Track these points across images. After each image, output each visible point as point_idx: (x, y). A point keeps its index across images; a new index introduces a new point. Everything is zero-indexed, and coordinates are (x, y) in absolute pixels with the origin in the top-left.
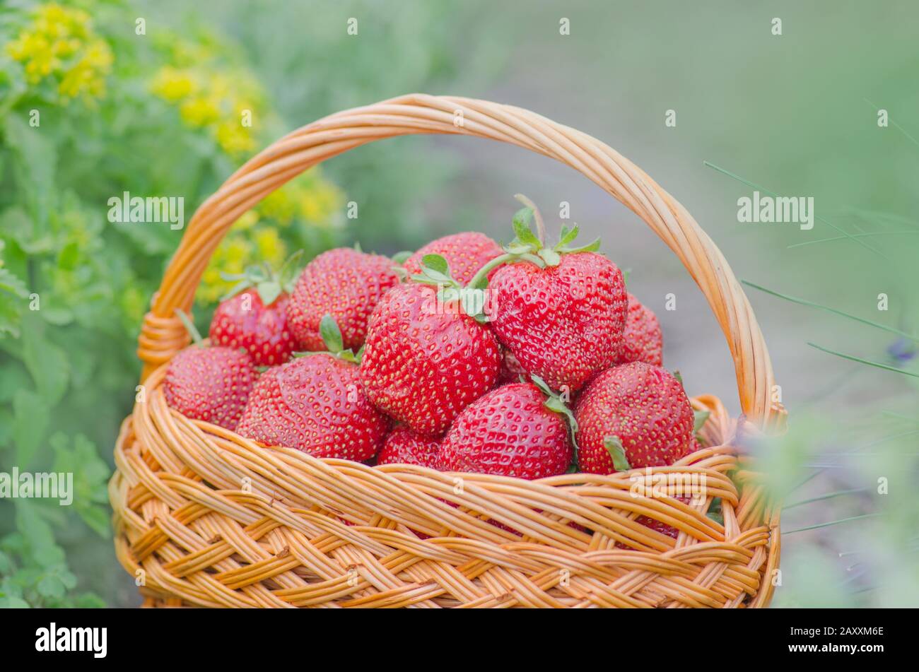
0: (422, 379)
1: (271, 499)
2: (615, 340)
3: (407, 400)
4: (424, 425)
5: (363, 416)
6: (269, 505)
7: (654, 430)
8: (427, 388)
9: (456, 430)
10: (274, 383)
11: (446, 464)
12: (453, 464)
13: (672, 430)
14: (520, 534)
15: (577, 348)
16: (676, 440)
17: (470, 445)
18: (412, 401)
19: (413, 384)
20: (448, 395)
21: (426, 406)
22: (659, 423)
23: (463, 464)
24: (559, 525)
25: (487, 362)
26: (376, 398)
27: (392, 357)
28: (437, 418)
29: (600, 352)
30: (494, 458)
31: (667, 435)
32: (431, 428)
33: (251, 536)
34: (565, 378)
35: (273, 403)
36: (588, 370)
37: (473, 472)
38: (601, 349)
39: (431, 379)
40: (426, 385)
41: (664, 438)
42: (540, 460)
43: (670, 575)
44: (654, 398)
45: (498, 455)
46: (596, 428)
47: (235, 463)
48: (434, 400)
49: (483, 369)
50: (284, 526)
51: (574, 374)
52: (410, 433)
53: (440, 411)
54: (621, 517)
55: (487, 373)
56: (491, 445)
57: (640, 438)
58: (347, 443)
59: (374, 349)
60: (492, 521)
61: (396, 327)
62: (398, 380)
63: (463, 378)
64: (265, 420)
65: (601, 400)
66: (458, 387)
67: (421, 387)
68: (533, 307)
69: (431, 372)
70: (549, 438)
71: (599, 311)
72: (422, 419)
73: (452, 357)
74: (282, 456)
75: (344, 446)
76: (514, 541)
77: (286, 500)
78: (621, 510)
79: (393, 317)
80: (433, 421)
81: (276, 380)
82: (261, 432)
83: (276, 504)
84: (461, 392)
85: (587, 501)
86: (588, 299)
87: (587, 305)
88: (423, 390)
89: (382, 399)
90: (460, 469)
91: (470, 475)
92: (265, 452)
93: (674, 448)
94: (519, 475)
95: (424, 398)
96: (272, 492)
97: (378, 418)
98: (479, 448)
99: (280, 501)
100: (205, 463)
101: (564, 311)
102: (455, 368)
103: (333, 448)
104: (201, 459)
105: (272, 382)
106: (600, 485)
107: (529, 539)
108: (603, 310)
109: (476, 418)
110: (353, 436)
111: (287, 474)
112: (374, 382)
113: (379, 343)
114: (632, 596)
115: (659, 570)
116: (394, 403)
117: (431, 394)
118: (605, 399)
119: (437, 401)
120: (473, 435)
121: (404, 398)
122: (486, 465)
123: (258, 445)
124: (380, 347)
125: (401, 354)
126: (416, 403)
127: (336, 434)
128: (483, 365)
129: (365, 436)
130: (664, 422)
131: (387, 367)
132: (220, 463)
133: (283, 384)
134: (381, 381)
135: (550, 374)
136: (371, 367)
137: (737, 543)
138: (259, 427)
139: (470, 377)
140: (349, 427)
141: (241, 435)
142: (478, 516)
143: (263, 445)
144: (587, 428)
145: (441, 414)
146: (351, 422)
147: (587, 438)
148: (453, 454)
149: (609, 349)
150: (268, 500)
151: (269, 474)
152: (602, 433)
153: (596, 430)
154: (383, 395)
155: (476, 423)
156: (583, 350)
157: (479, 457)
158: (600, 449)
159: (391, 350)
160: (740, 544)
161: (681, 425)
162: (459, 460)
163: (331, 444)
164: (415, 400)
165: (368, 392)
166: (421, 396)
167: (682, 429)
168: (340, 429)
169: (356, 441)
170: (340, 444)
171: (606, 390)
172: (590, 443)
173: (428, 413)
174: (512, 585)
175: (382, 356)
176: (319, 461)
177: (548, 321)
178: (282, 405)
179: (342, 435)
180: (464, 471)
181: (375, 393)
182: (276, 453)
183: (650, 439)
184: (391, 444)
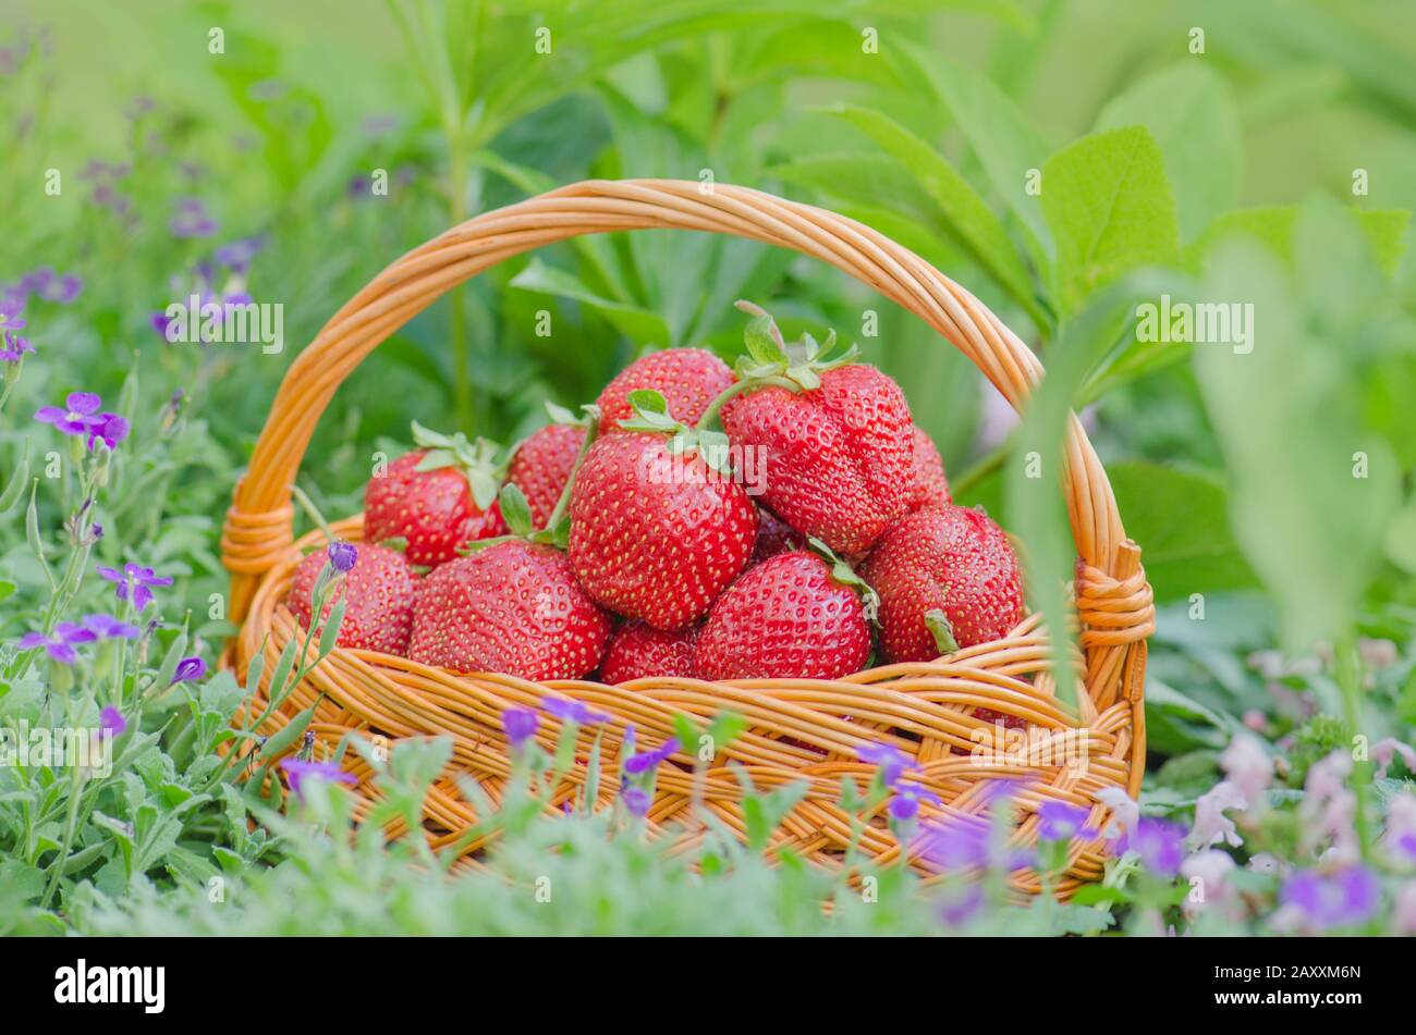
0: (662, 559)
1: (475, 743)
2: (910, 477)
3: (643, 589)
4: (668, 620)
5: (582, 618)
6: (473, 751)
7: (985, 595)
8: (670, 571)
9: (719, 623)
10: (456, 587)
11: (713, 671)
12: (723, 669)
13: (1005, 591)
14: (826, 752)
15: (864, 493)
16: (1010, 602)
17: (743, 643)
18: (650, 590)
19: (651, 567)
20: (698, 577)
21: (670, 594)
22: (988, 584)
23: (737, 667)
24: (877, 733)
25: (743, 526)
26: (599, 590)
27: (618, 535)
28: (686, 609)
29: (895, 496)
30: (780, 655)
31: (999, 599)
32: (678, 622)
33: (448, 795)
34: (853, 535)
35: (459, 615)
36: (881, 522)
37: (753, 677)
38: (895, 491)
39: (674, 559)
40: (668, 567)
41: (996, 603)
42: (838, 651)
43: (1023, 781)
44: (978, 551)
45: (784, 651)
46: (909, 600)
47: (420, 700)
48: (680, 586)
49: (739, 537)
50: (495, 776)
51: (864, 527)
52: (648, 632)
53: (687, 598)
54: (955, 713)
55: (744, 540)
56: (773, 639)
57: (969, 607)
58: (567, 655)
59: (589, 526)
60: (785, 739)
61: (619, 495)
62: (628, 564)
63: (716, 552)
64: (452, 638)
65: (911, 563)
66: (711, 565)
67: (662, 570)
68: (800, 445)
69: (674, 550)
70: (846, 620)
71: (884, 441)
72: (665, 612)
73: (700, 526)
74: (484, 684)
75: (563, 660)
76: (819, 762)
77: (494, 742)
78: (955, 704)
79: (612, 483)
80: (680, 613)
81: (458, 583)
82: (451, 656)
83: (482, 749)
84: (715, 570)
85: (909, 698)
86: (870, 428)
87: (868, 435)
88: (665, 573)
89: (608, 593)
90: (733, 675)
91: (748, 681)
92: (461, 682)
93: (1008, 613)
94: (812, 674)
95: (666, 584)
96: (475, 734)
97: (600, 618)
98: (758, 645)
99: (486, 744)
100: (375, 705)
101: (841, 447)
102: (705, 540)
103: (550, 665)
104: (369, 700)
105: (452, 587)
106: (923, 675)
107: (838, 756)
108: (890, 439)
109: (747, 605)
110: (573, 646)
111: (495, 708)
112: (595, 571)
113: (597, 519)
114: (978, 815)
115: (1011, 776)
116: (625, 596)
117: (676, 578)
118: (916, 560)
119: (685, 585)
120: (746, 628)
121: (639, 588)
122: (769, 666)
123: (449, 673)
124: (598, 522)
125: (630, 531)
126: (656, 592)
127: (553, 645)
128: (738, 531)
129: (587, 643)
130: (995, 583)
131: (611, 549)
132: (398, 703)
133: (469, 588)
134: (603, 568)
135: (833, 531)
136: (588, 552)
137: (1097, 729)
138: (446, 649)
139: (725, 549)
140: (567, 634)
141: (420, 661)
142: (767, 734)
143: (457, 672)
144: (894, 601)
145: (690, 602)
146: (570, 628)
147: (894, 613)
148: (721, 656)
149: (905, 490)
150: (472, 745)
151: (470, 711)
152: (918, 606)
153: (909, 603)
154: (609, 587)
155: (747, 612)
156: (871, 495)
157: (758, 657)
158: (917, 627)
159: (615, 526)
160: (1102, 728)
161: (1013, 582)
162: (730, 665)
163: (548, 661)
164: (654, 588)
165: (588, 584)
166: (663, 582)
167: (1015, 588)
168: (556, 638)
169: (577, 651)
170: (558, 658)
171: (914, 549)
172: (900, 621)
173: (674, 604)
174: (822, 819)
175: (602, 536)
176: (535, 685)
177: (823, 462)
178: (473, 617)
179: (559, 647)
180: (740, 678)
181: (597, 585)
182: (477, 682)
183: (980, 607)
184: (621, 651)
